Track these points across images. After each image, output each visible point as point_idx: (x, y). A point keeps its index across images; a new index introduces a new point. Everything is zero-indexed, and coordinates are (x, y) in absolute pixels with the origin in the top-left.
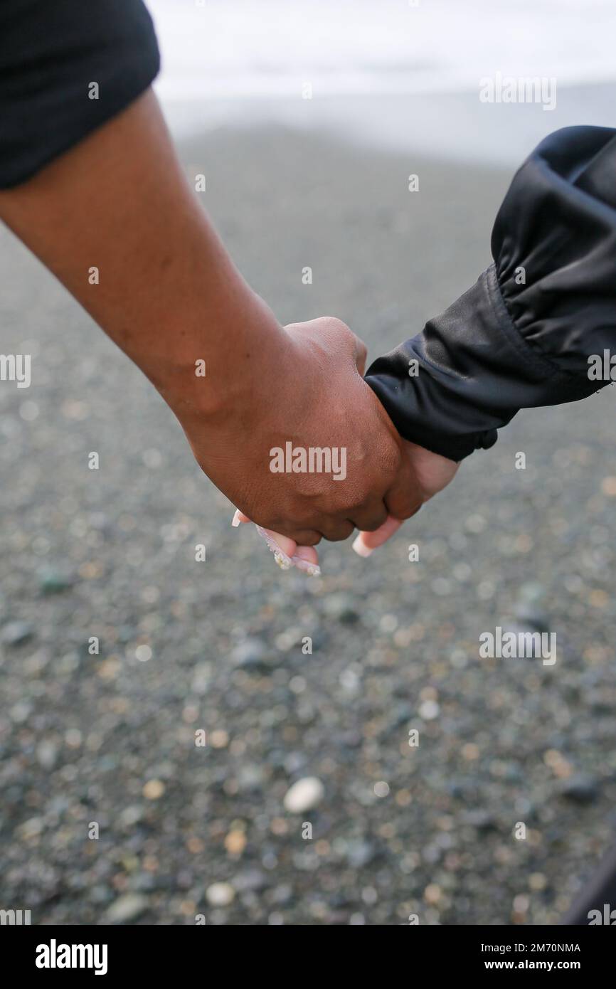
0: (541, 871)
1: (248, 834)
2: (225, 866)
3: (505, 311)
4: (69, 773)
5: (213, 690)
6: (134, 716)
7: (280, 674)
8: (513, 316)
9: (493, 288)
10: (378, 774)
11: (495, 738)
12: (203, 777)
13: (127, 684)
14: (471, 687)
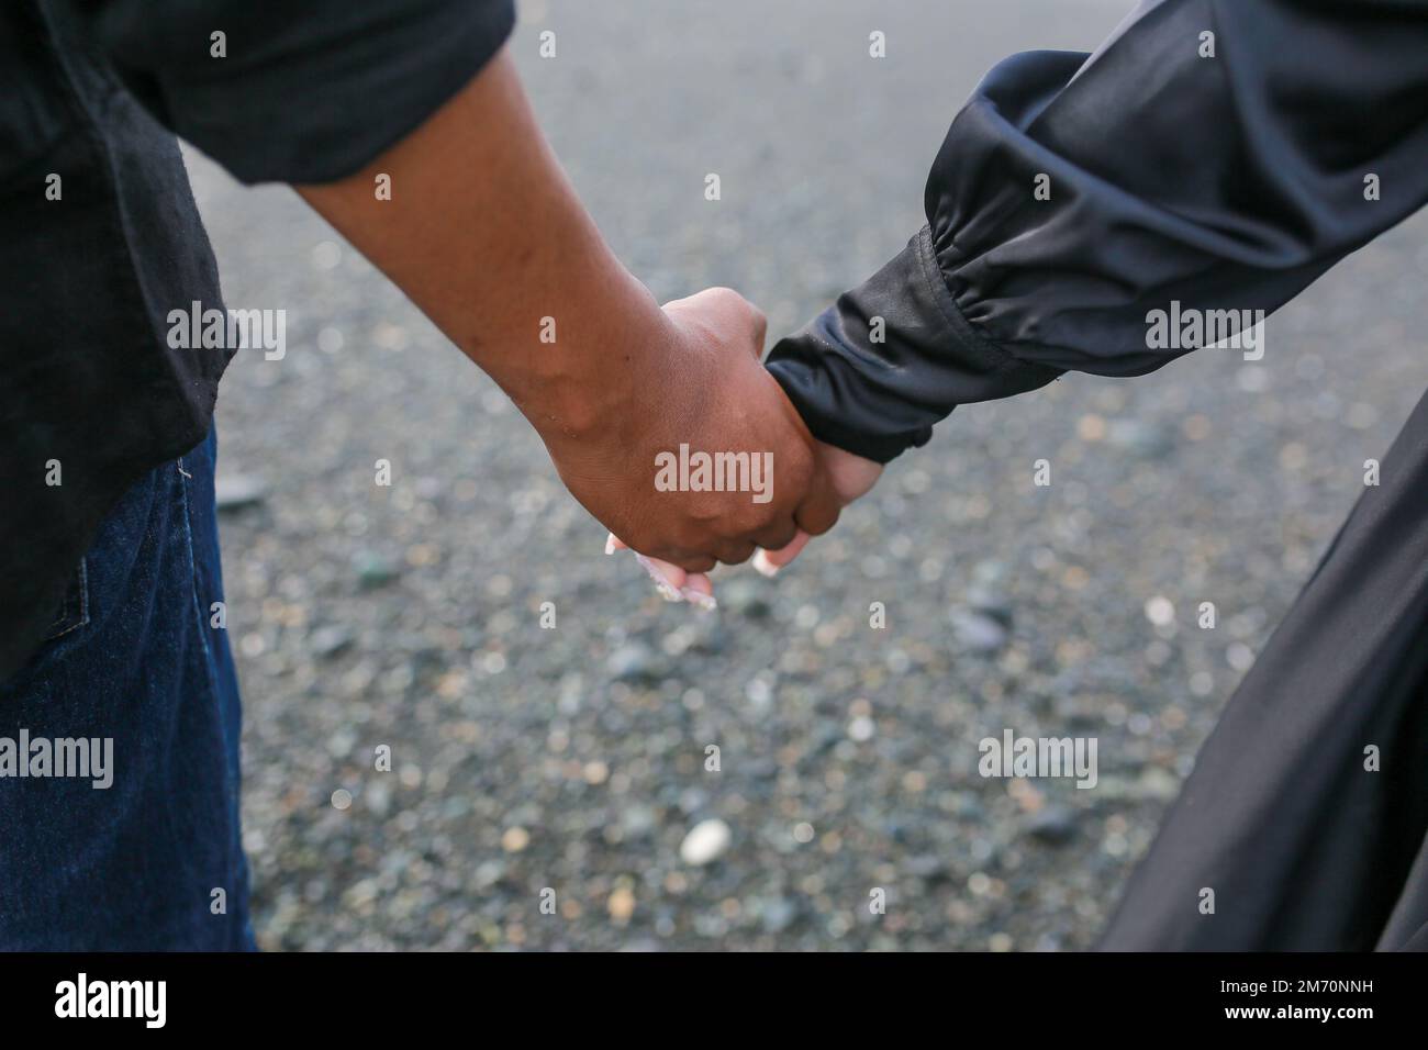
0: (1004, 931)
1: (636, 894)
2: (609, 935)
3: (944, 286)
4: (407, 821)
5: (586, 709)
6: (487, 746)
7: (671, 686)
8: (954, 293)
9: (929, 256)
10: (797, 813)
11: (946, 763)
12: (578, 822)
13: (474, 705)
14: (914, 697)
